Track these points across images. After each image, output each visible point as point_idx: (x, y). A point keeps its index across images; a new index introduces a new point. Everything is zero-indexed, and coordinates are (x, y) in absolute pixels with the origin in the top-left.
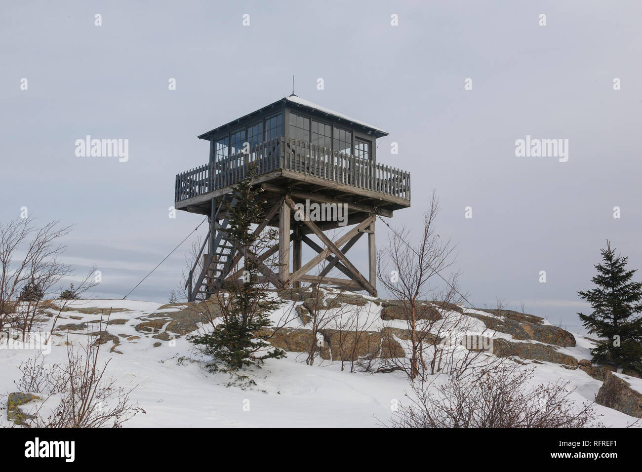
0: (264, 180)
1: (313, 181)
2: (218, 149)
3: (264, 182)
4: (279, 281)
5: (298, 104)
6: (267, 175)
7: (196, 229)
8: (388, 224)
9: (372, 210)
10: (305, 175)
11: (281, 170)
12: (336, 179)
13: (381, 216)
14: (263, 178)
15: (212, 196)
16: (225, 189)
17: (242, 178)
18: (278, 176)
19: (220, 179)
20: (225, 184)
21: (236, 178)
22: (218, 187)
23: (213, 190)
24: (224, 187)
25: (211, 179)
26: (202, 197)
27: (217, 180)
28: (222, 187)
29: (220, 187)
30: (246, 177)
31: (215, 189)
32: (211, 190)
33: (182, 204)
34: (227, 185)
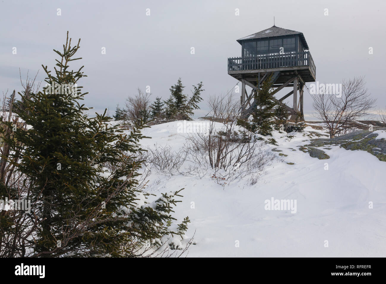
3: (297, 70)
6: (299, 67)
7: (237, 84)
11: (308, 66)
14: (296, 68)
15: (258, 71)
16: (269, 70)
17: (281, 65)
18: (307, 68)
19: (265, 64)
20: (269, 67)
21: (277, 65)
22: (263, 68)
23: (259, 68)
24: (267, 68)
25: (258, 63)
26: (250, 71)
27: (262, 64)
28: (266, 68)
29: (265, 68)
30: (284, 65)
31: (261, 68)
32: (258, 68)
33: (234, 72)
34: (270, 68)
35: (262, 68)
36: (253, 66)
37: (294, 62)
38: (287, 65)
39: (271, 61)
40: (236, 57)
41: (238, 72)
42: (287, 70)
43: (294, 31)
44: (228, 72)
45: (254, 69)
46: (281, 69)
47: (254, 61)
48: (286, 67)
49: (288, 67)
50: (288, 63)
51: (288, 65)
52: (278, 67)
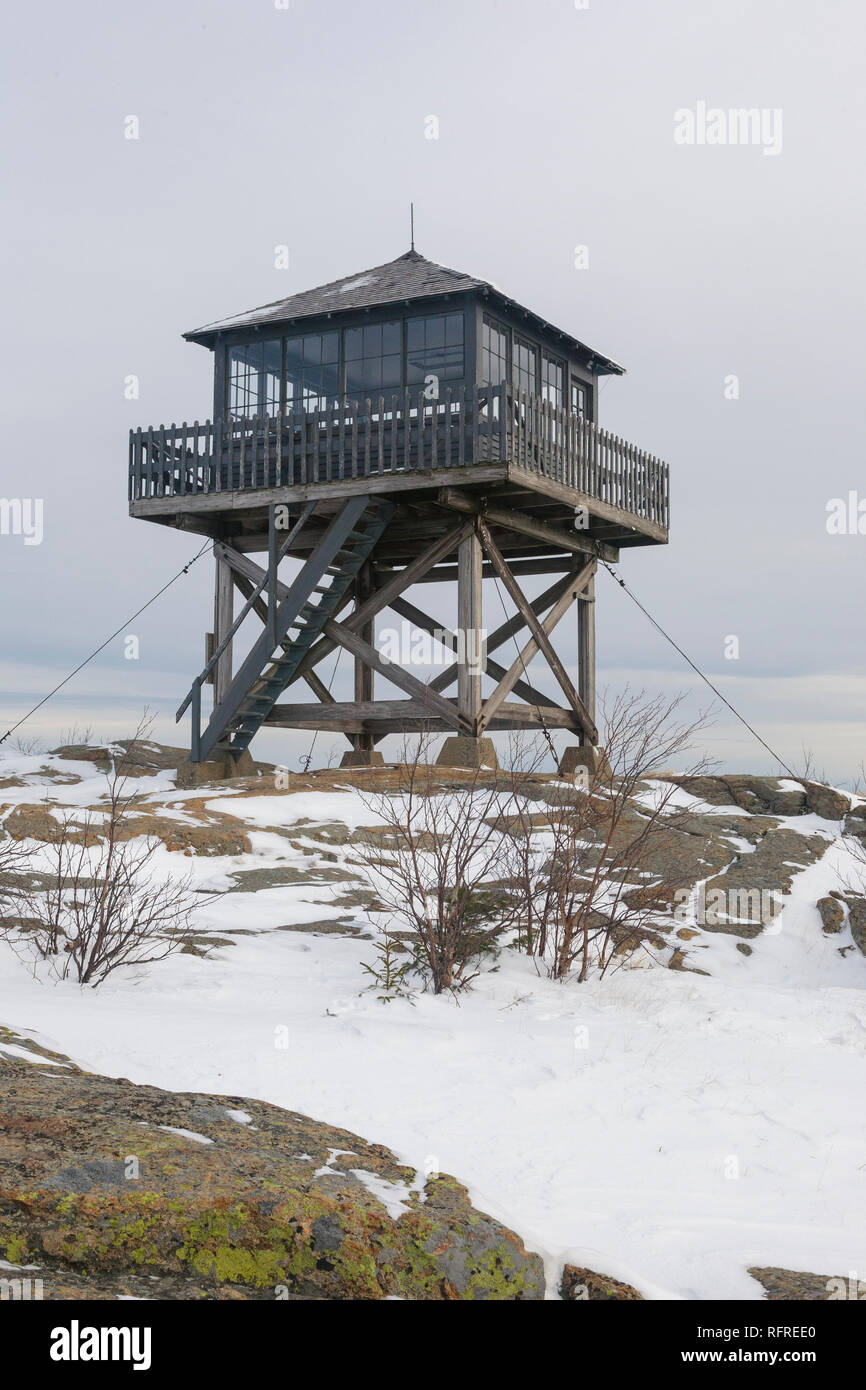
0: (450, 482)
1: (549, 490)
2: (234, 374)
3: (450, 486)
4: (460, 716)
5: (506, 298)
6: (462, 471)
7: (185, 571)
8: (622, 583)
9: (592, 550)
10: (538, 476)
11: (505, 464)
12: (578, 486)
13: (607, 563)
14: (445, 476)
15: (270, 499)
16: (316, 489)
17: (374, 466)
18: (497, 477)
19: (297, 460)
20: (316, 474)
21: (355, 464)
22: (291, 479)
23: (272, 485)
24: (310, 481)
25: (266, 456)
26: (230, 497)
27: (285, 461)
28: (304, 481)
29: (297, 481)
30: (387, 466)
31: (278, 483)
32: (266, 484)
33: (160, 507)
34: (323, 479)
35: (285, 482)
36: (242, 471)
37: (435, 441)
38: (400, 464)
39: (329, 440)
40: (190, 425)
41: (173, 505)
42: (403, 488)
43: (461, 277)
44: (132, 505)
45: (248, 489)
46: (377, 486)
47: (248, 446)
48: (397, 473)
49: (407, 473)
50: (408, 449)
51: (407, 460)
52: (362, 475)
